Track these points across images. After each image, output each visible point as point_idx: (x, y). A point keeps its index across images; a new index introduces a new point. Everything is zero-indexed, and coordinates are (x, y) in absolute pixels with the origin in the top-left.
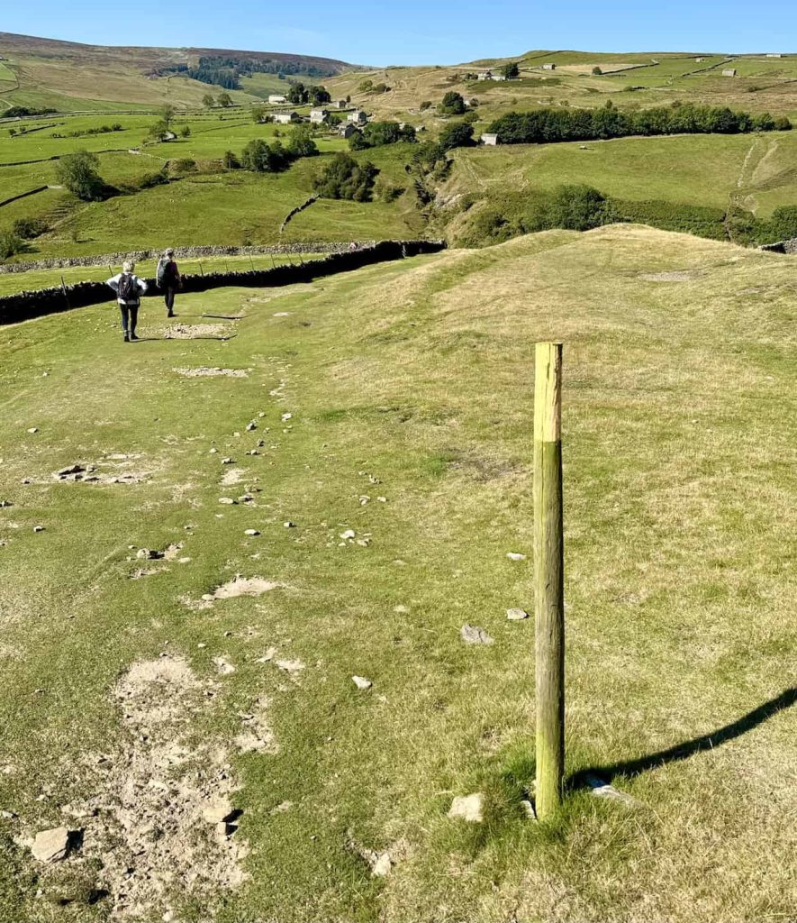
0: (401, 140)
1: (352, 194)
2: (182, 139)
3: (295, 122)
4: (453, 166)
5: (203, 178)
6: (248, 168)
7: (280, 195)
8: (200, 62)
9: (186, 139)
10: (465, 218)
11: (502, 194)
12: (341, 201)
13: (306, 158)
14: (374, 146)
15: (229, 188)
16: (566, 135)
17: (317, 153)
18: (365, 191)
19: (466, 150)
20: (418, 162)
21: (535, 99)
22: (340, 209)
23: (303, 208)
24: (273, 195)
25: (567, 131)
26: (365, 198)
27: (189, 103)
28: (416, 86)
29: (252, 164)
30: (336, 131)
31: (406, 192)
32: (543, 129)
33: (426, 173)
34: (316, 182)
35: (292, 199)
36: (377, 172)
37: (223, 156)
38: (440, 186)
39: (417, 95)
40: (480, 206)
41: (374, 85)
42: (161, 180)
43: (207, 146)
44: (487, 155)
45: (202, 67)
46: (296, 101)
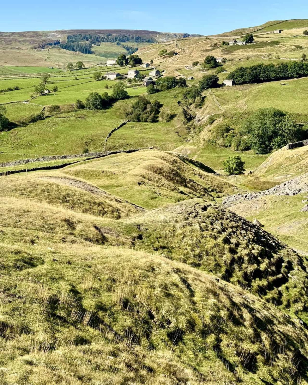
0: (177, 87)
1: (147, 119)
2: (54, 93)
3: (119, 79)
4: (205, 100)
5: (63, 115)
6: (89, 108)
7: (106, 122)
8: (68, 38)
9: (55, 93)
10: (210, 129)
11: (231, 114)
12: (141, 123)
13: (122, 101)
14: (162, 91)
15: (78, 120)
16: (274, 77)
17: (128, 97)
18: (154, 117)
19: (214, 90)
20: (186, 98)
21: (261, 55)
22: (140, 128)
23: (119, 128)
24: (102, 122)
25: (274, 75)
26: (155, 120)
27: (60, 64)
28: (192, 51)
29: (91, 106)
30: (142, 83)
31: (177, 116)
32: (259, 75)
33: (191, 104)
34: (127, 113)
35: (113, 124)
36: (161, 106)
37: (75, 102)
38: (198, 111)
39: (193, 56)
40: (219, 121)
41: (168, 52)
42: (40, 118)
43: (67, 97)
44: (226, 92)
45: (69, 41)
46: (122, 64)
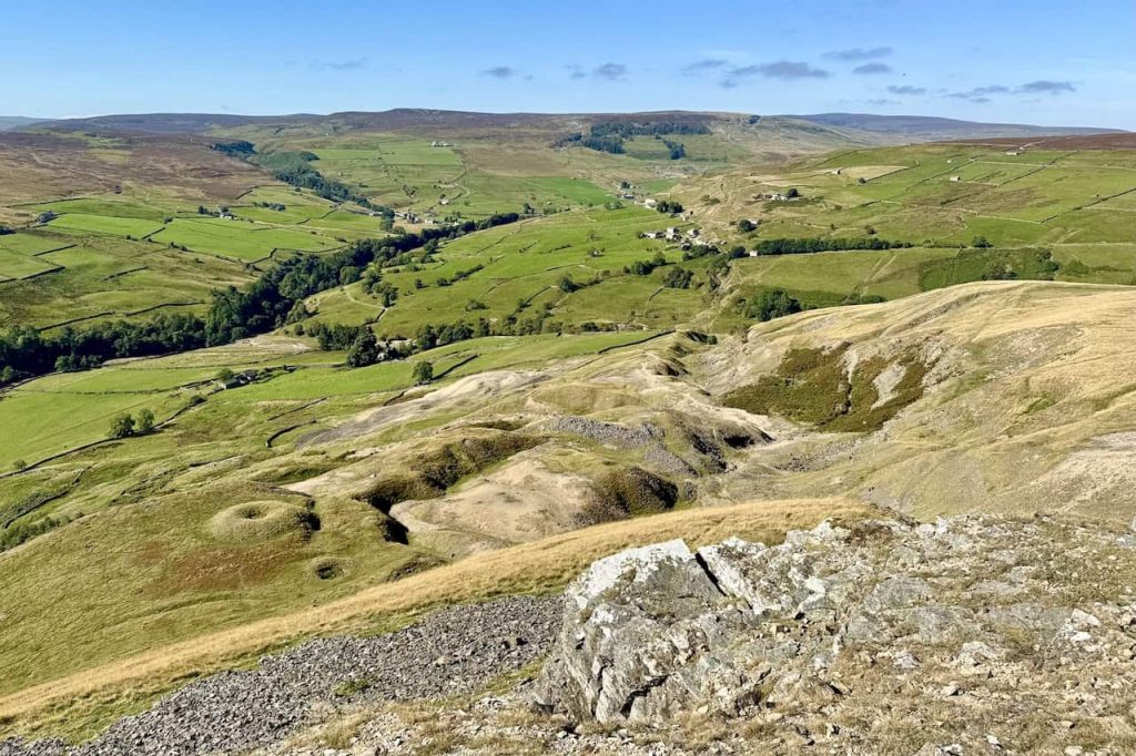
0: (709, 255)
1: (680, 285)
3: (658, 237)
4: (730, 269)
5: (613, 279)
6: (634, 274)
7: (647, 287)
8: (591, 130)
10: (729, 298)
11: (748, 286)
12: (675, 289)
13: (661, 267)
14: (695, 258)
15: (625, 284)
17: (666, 264)
18: (686, 284)
19: (739, 260)
20: (715, 267)
21: (796, 219)
22: (674, 293)
23: (657, 293)
24: (644, 287)
26: (686, 287)
29: (635, 271)
30: (679, 245)
31: (705, 284)
32: (781, 248)
33: (718, 273)
34: (664, 280)
35: (652, 289)
36: (693, 274)
37: (622, 268)
38: (723, 280)
41: (711, 197)
42: (596, 282)
43: (614, 260)
44: (750, 262)
45: (593, 135)
46: (662, 211)
